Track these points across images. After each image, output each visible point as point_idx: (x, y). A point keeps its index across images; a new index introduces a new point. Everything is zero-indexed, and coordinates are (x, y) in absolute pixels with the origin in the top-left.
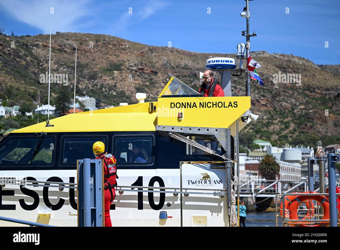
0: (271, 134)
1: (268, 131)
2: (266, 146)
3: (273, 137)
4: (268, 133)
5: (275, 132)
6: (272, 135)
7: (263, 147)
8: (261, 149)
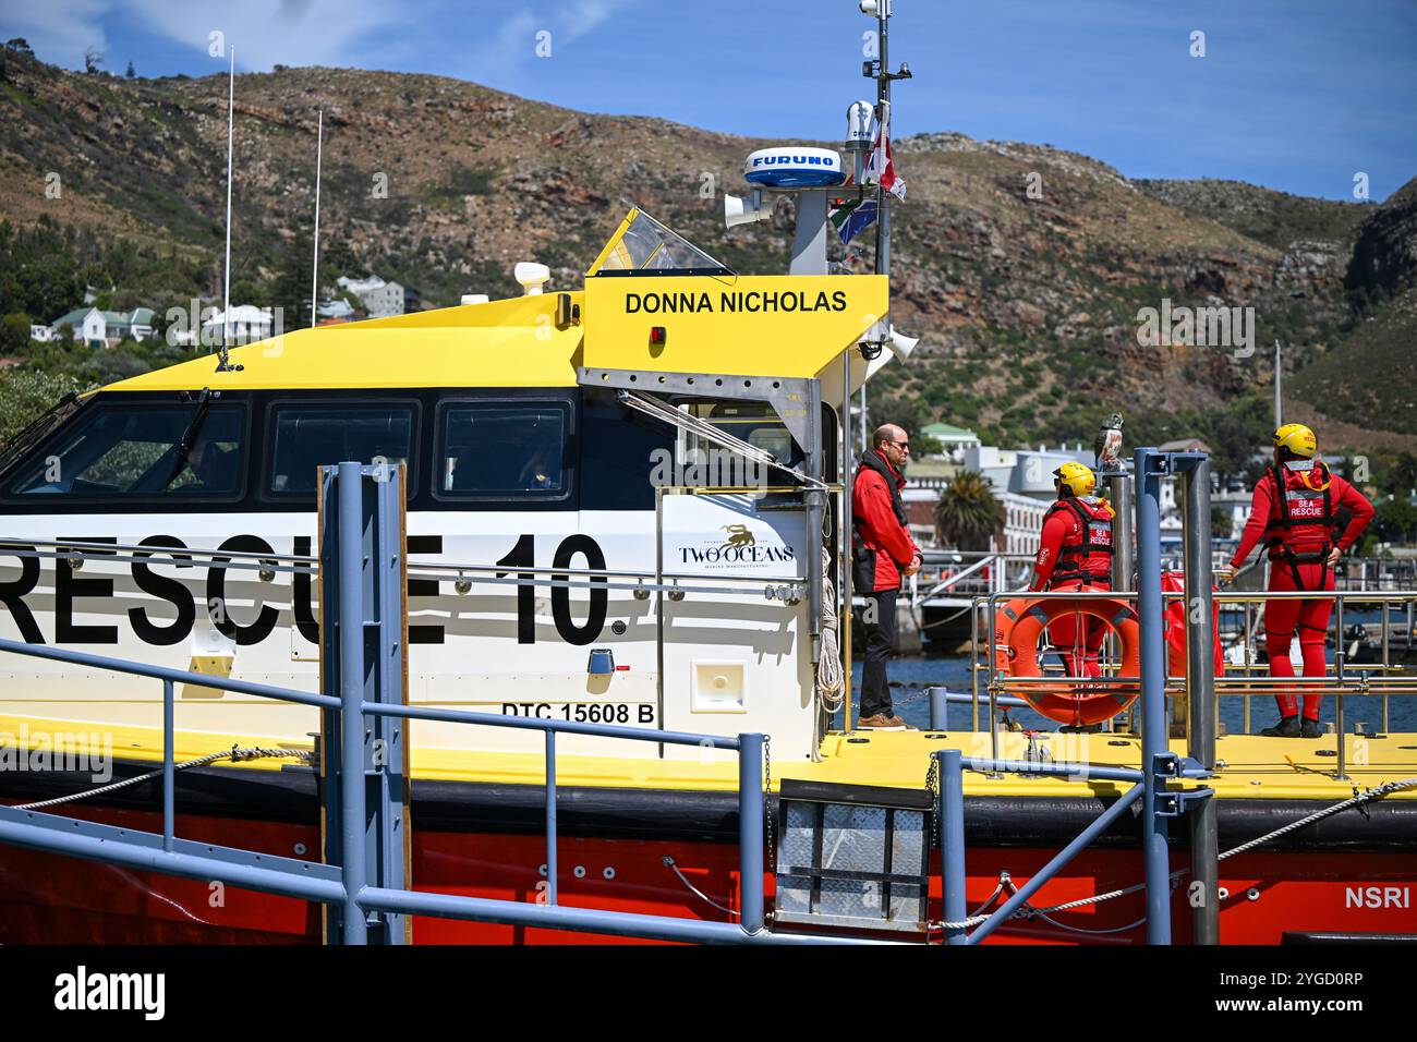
0: (980, 404)
1: (968, 396)
2: (961, 446)
3: (987, 414)
4: (969, 402)
5: (991, 400)
6: (983, 409)
7: (951, 448)
8: (946, 456)
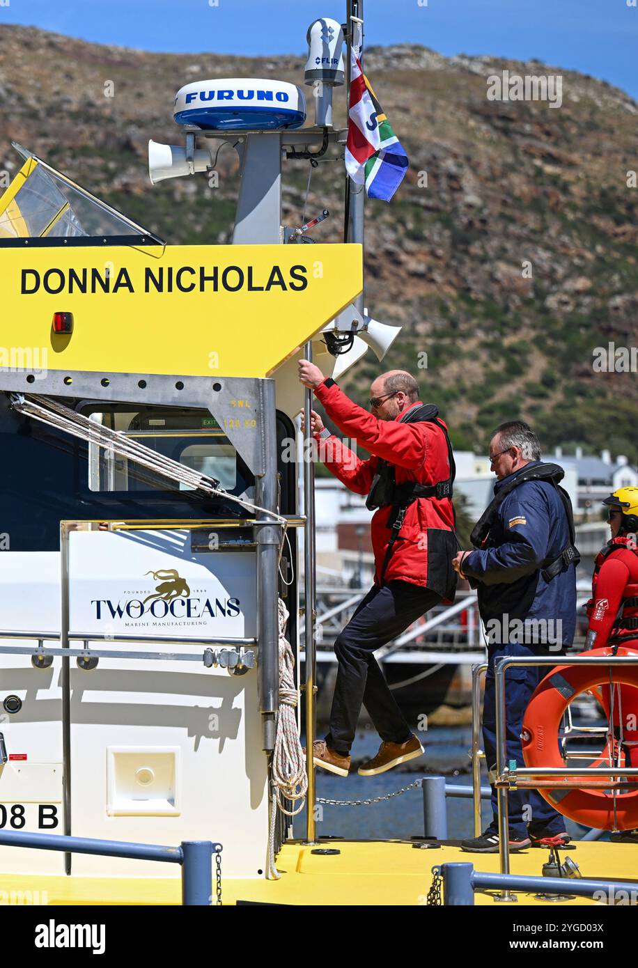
5: (463, 391)
